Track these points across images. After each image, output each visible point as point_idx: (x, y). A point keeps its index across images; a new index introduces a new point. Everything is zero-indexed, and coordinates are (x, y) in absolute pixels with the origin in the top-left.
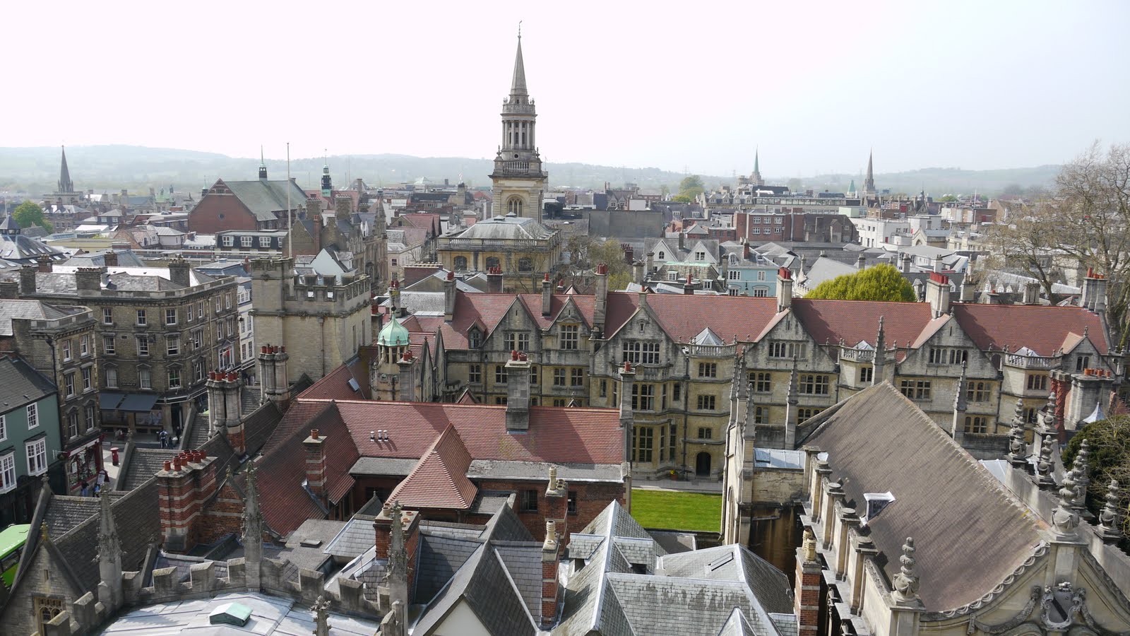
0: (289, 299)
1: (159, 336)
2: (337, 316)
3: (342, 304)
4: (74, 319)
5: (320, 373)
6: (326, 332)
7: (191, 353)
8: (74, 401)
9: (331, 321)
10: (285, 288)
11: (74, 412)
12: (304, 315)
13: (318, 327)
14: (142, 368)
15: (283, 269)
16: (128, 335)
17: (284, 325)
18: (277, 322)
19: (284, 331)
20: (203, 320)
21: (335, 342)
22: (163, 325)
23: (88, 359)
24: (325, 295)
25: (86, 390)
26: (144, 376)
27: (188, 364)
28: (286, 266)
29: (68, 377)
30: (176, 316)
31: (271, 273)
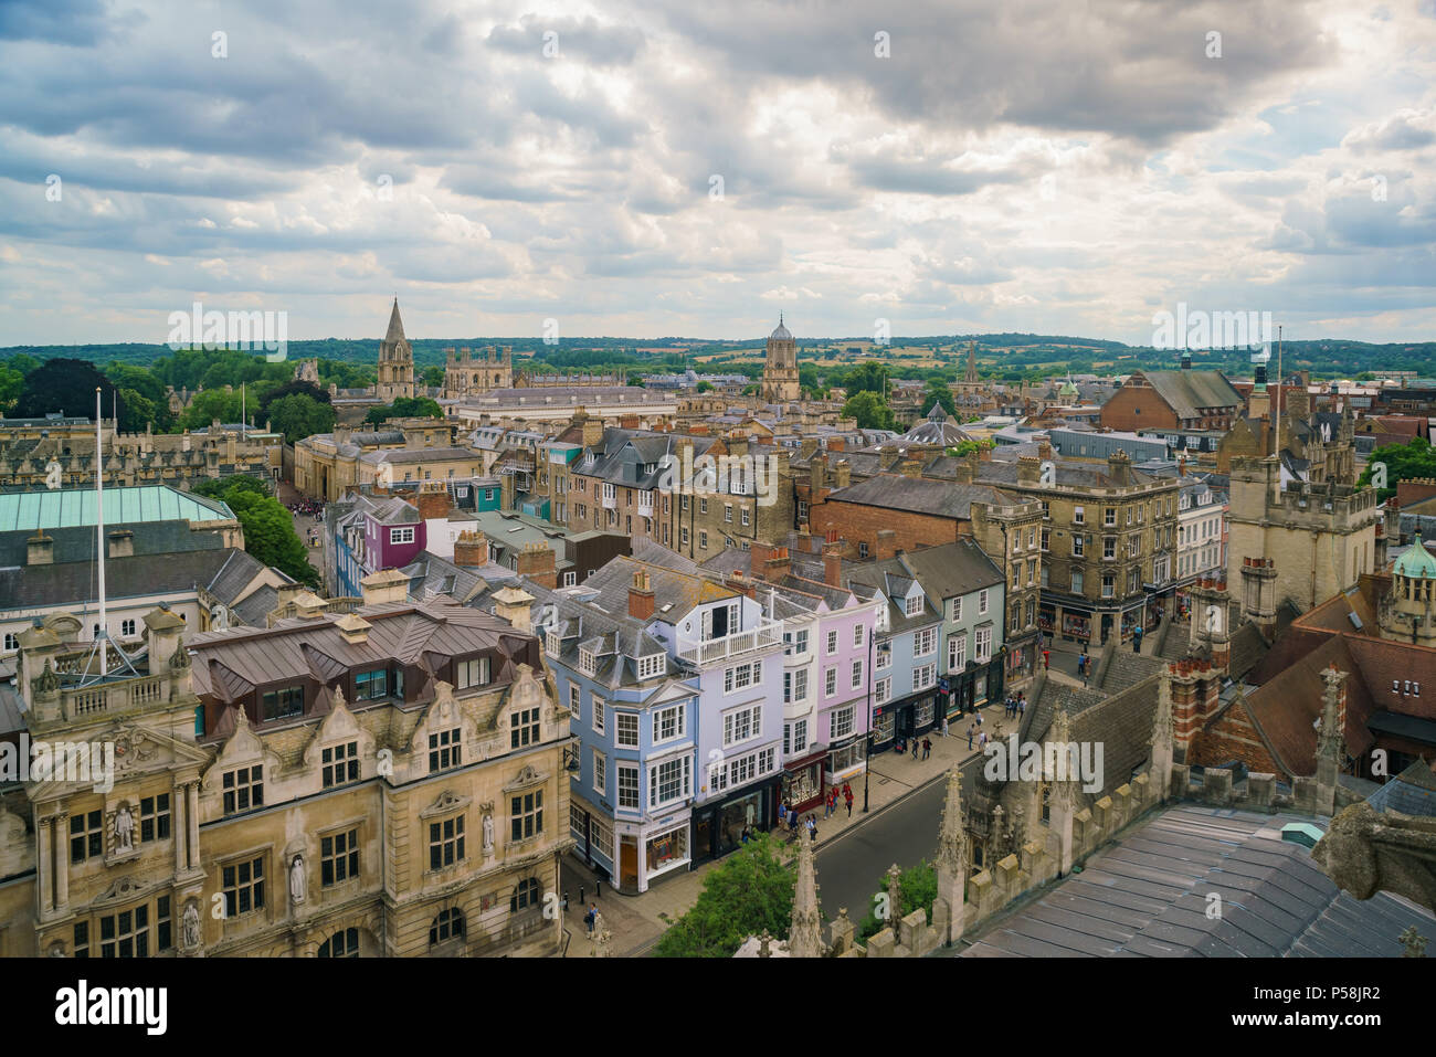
0: (1277, 507)
1: (1095, 537)
2: (1334, 533)
3: (1343, 519)
4: (1026, 508)
5: (1308, 600)
6: (1319, 550)
7: (1128, 560)
8: (1018, 593)
9: (1327, 538)
10: (1270, 494)
11: (1018, 603)
12: (1292, 527)
13: (1309, 544)
14: (1077, 570)
15: (1269, 472)
16: (1064, 532)
17: (1266, 537)
18: (1259, 532)
19: (1266, 544)
20: (1141, 525)
21: (1331, 565)
22: (1101, 525)
23: (1034, 552)
24: (1322, 504)
25: (1030, 584)
26: (1076, 580)
27: (1124, 572)
28: (1273, 469)
29: (1016, 568)
30: (1116, 516)
31: (1255, 474)
